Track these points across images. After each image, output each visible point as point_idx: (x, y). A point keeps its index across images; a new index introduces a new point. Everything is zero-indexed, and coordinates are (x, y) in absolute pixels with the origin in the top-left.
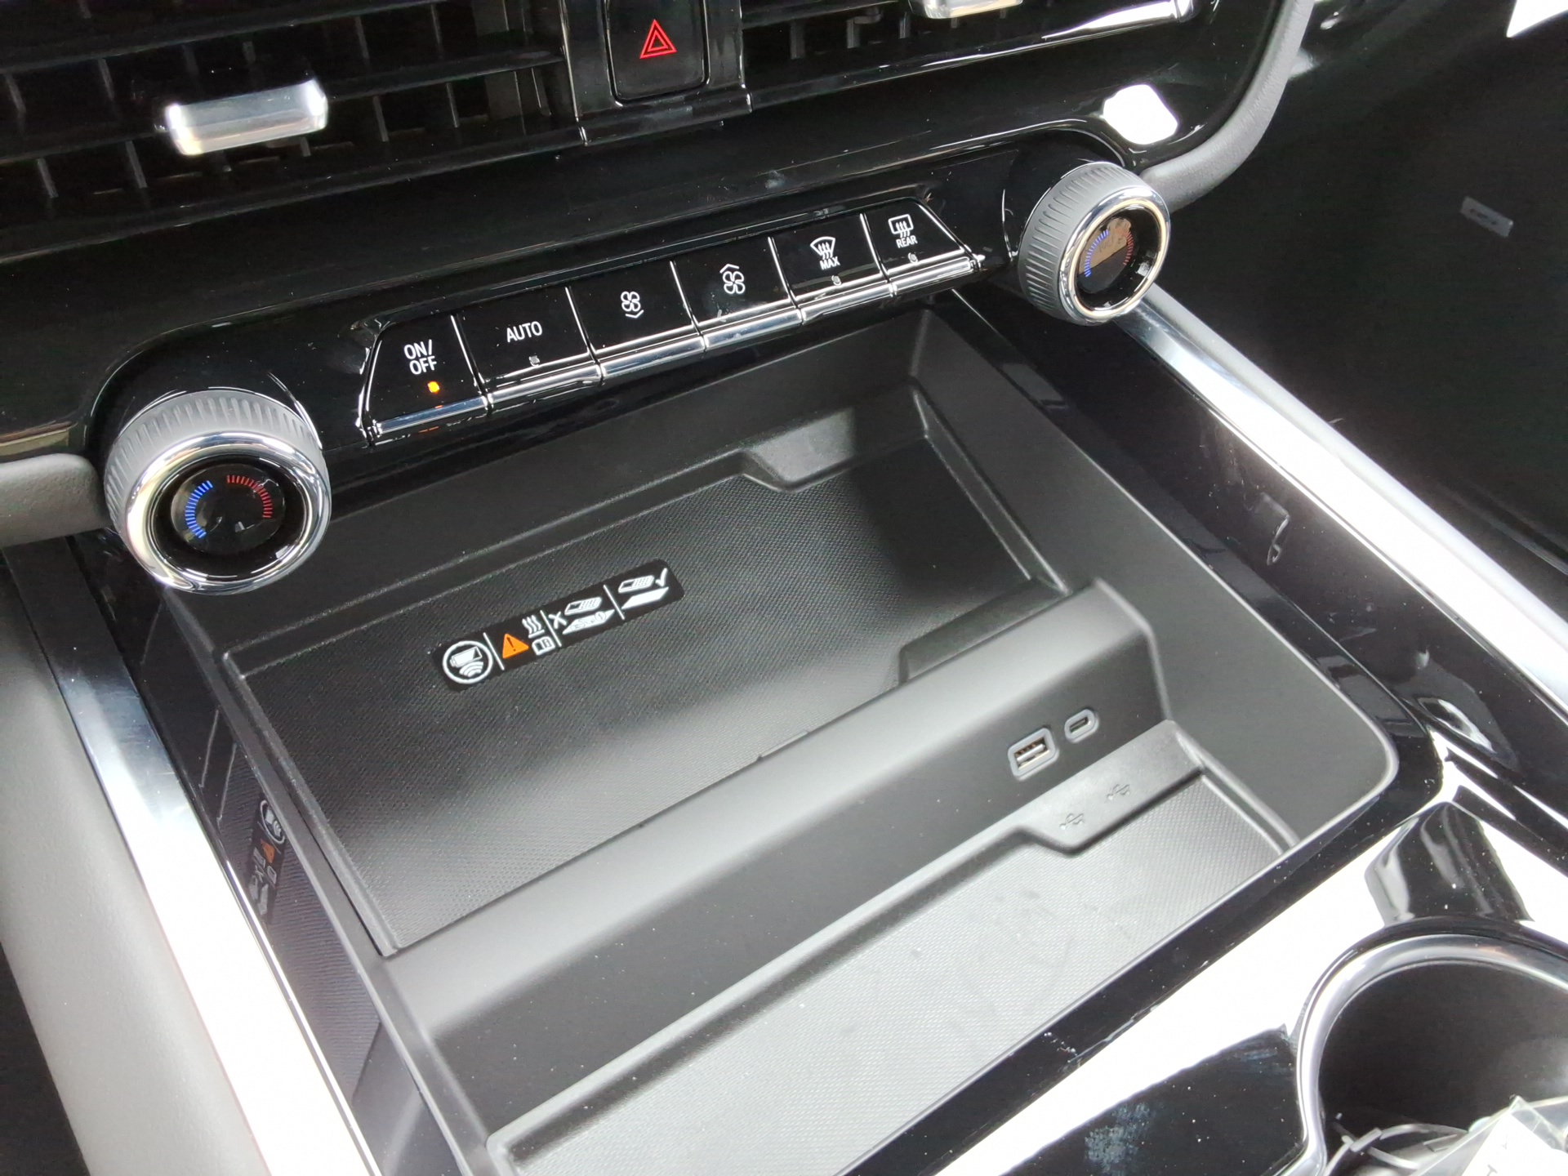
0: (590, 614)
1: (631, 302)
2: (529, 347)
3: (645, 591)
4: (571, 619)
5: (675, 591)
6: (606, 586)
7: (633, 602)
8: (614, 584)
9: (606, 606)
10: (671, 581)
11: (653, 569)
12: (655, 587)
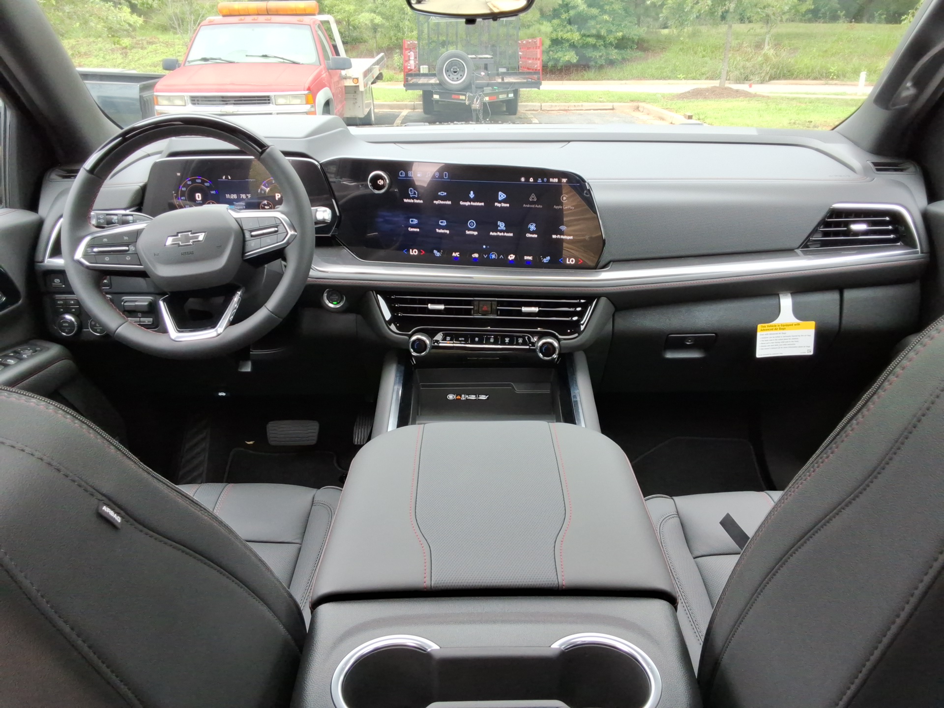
6: (477, 393)
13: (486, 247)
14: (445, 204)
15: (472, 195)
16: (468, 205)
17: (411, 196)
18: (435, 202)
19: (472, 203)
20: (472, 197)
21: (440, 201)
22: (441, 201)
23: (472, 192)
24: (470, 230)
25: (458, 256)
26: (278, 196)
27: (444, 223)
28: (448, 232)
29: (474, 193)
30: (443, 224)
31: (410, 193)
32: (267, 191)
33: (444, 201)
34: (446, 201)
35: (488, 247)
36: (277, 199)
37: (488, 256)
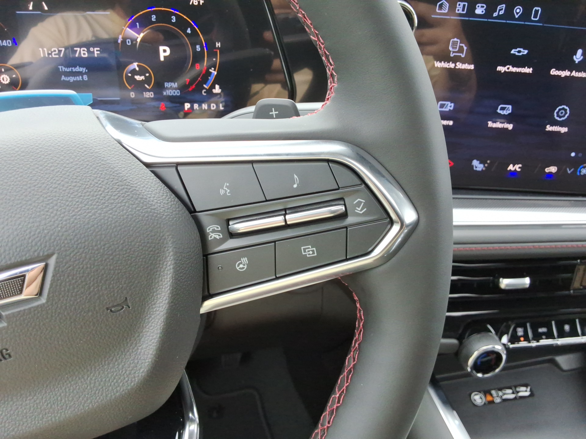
0: (509, 394)
1: (567, 328)
2: (543, 334)
3: (524, 392)
4: (504, 394)
5: (532, 395)
6: (514, 387)
7: (521, 394)
8: (516, 387)
9: (513, 393)
10: (531, 391)
11: (526, 385)
12: (526, 391)
13: (576, 155)
14: (520, 73)
15: (578, 57)
16: (566, 76)
17: (452, 55)
18: (499, 68)
19: (574, 74)
20: (577, 61)
21: (511, 67)
22: (513, 67)
23: (580, 52)
24: (555, 123)
25: (519, 170)
26: (165, 51)
27: (508, 109)
28: (510, 127)
29: (582, 55)
30: (505, 112)
31: (450, 49)
32: (139, 40)
33: (518, 67)
34: (524, 67)
35: (580, 155)
36: (162, 59)
37: (574, 172)
